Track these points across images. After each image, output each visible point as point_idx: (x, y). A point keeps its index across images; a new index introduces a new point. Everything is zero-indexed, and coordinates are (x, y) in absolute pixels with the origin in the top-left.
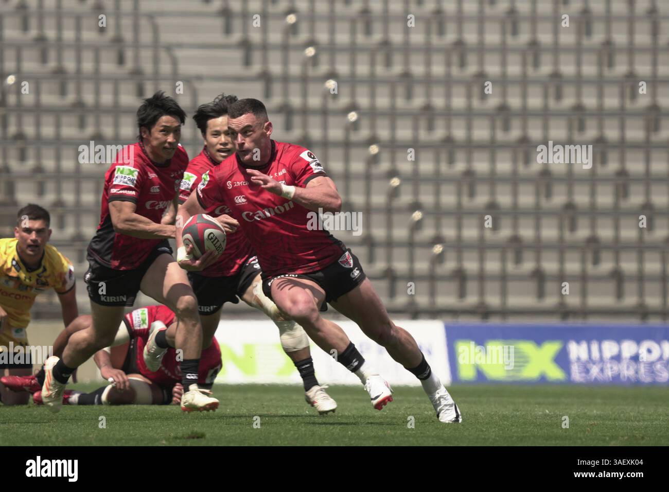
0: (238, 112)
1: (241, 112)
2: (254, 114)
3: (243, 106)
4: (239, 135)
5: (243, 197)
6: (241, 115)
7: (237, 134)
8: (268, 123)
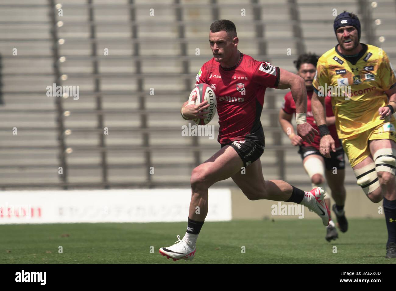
0: (216, 29)
1: (218, 29)
2: (226, 32)
3: (220, 25)
4: (215, 44)
5: (215, 86)
6: (218, 31)
7: (214, 43)
8: (236, 38)
